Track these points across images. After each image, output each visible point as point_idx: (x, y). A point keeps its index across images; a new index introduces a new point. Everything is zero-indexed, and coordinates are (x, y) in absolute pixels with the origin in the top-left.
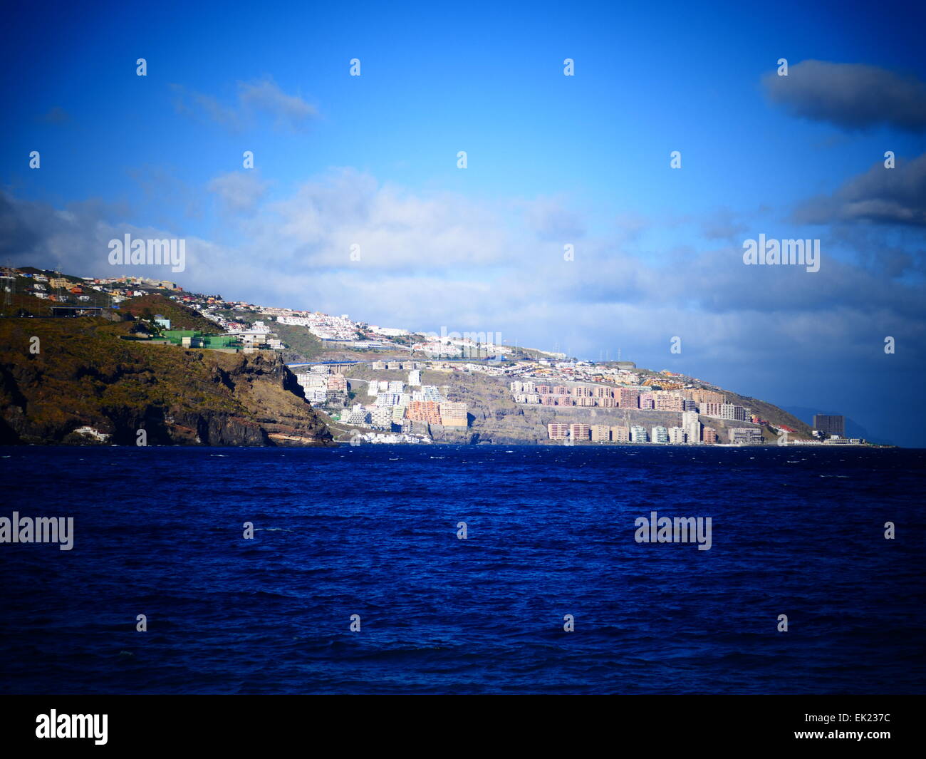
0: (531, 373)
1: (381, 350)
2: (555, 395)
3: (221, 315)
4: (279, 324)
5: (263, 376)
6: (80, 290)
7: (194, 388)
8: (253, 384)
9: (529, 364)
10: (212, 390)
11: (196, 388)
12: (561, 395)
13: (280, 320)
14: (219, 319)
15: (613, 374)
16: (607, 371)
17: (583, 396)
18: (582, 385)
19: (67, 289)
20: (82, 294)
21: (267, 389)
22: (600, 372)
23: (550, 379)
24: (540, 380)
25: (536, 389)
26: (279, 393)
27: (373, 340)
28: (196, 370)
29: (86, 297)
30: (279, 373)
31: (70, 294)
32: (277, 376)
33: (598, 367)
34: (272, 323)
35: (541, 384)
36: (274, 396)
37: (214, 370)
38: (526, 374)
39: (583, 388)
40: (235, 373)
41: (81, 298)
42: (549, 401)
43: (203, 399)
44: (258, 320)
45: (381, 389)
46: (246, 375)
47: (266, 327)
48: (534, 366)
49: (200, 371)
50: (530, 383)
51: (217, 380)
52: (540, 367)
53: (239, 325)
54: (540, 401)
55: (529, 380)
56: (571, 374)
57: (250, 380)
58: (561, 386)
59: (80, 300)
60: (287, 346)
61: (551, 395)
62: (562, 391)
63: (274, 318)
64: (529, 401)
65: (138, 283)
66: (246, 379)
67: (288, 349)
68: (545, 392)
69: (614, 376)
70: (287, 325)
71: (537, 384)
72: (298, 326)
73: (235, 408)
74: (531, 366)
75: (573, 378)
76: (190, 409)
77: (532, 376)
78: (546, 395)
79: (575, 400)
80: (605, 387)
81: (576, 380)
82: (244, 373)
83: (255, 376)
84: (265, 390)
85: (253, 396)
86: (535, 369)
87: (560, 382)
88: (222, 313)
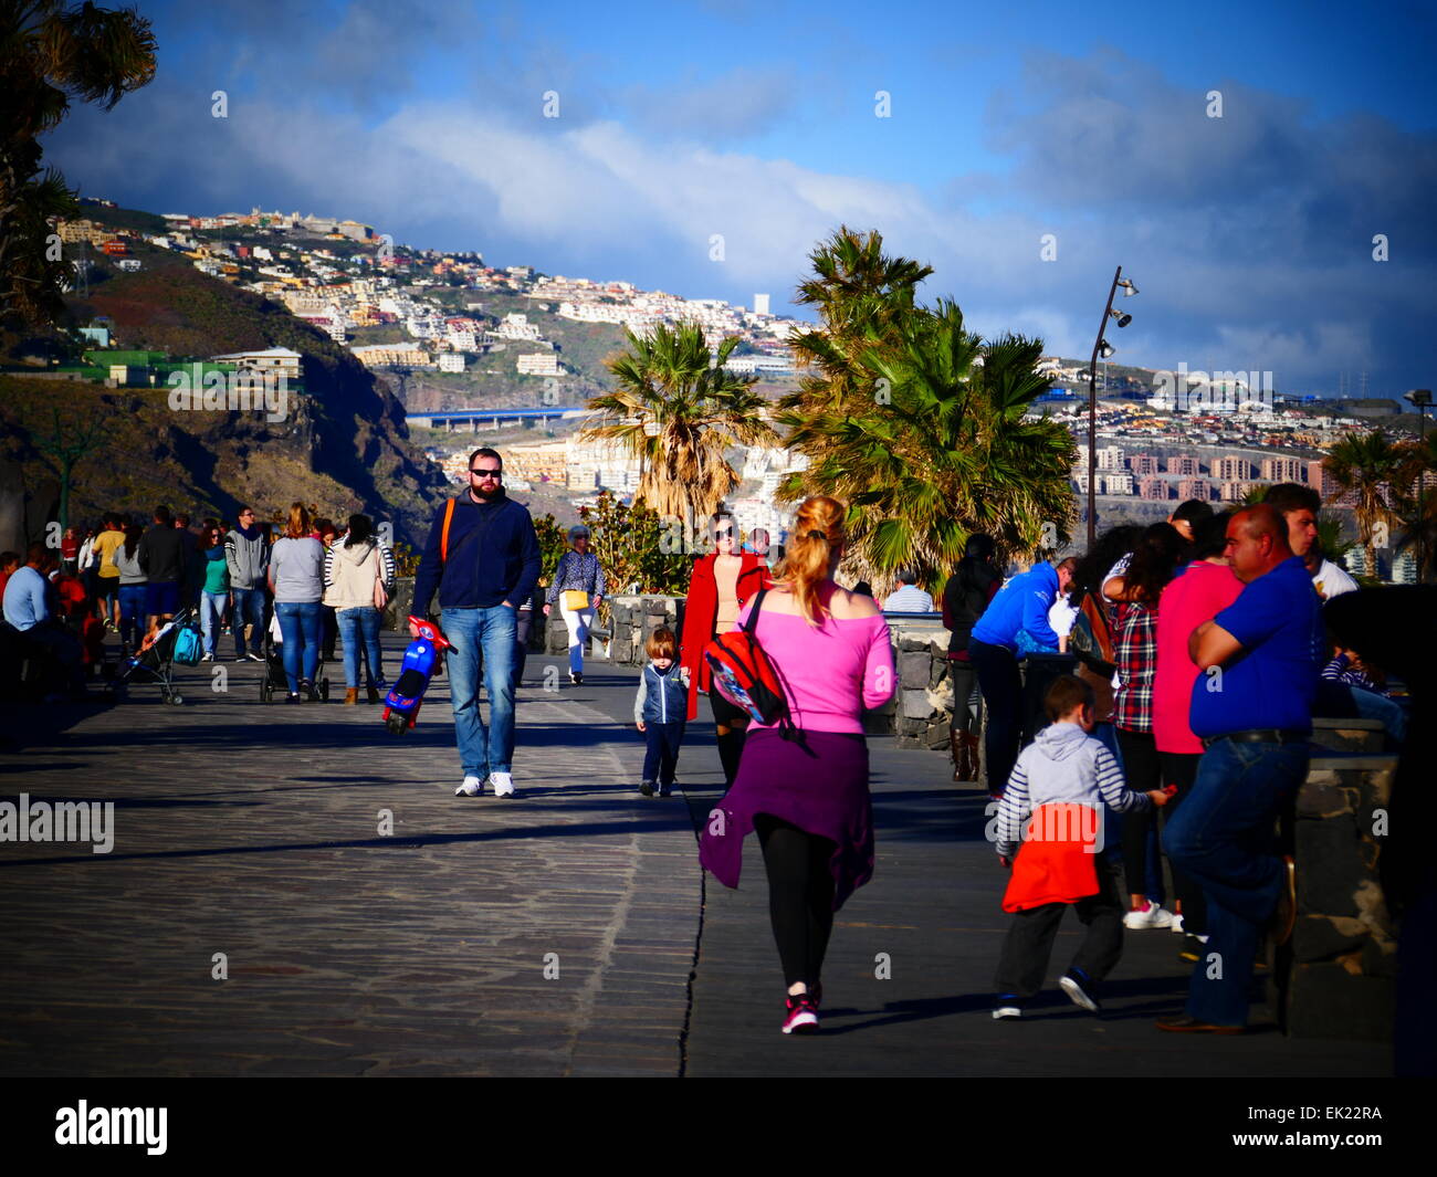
0: (1120, 428)
1: (782, 378)
2: (1170, 477)
3: (435, 301)
4: (564, 319)
5: (272, 443)
6: (122, 246)
7: (109, 469)
8: (249, 460)
9: (1120, 408)
10: (148, 474)
11: (115, 469)
12: (1184, 477)
13: (566, 311)
14: (427, 311)
15: (1320, 427)
16: (1308, 423)
17: (1235, 479)
18: (1234, 453)
19: (94, 244)
20: (128, 254)
21: (277, 470)
22: (1289, 423)
23: (1162, 440)
24: (1138, 443)
25: (1127, 463)
26: (302, 479)
27: (769, 354)
28: (118, 432)
29: (133, 263)
30: (303, 438)
31: (100, 255)
32: (300, 443)
33: (1286, 414)
34: (547, 316)
35: (1139, 451)
36: (290, 485)
37: (163, 432)
38: (1108, 429)
39: (1234, 459)
40: (211, 438)
41: (122, 264)
42: (1156, 489)
43: (127, 491)
44: (518, 311)
45: (774, 463)
46: (234, 443)
47: (531, 327)
48: (1130, 411)
49: (128, 434)
50: (1113, 449)
51: (161, 452)
52: (1148, 413)
53: (469, 323)
54: (1136, 490)
55: (1112, 442)
56: (1213, 429)
57: (244, 452)
58: (1184, 456)
59: (119, 269)
60: (571, 370)
61: (1162, 476)
62: (1187, 468)
63: (554, 306)
64: (1110, 488)
65: (284, 226)
66: (233, 449)
67: (574, 376)
68: (1145, 470)
69: (1320, 433)
70: (581, 323)
71: (1130, 451)
72: (603, 325)
73: (192, 508)
74: (1125, 412)
75: (1215, 438)
76: (94, 511)
77: (1120, 433)
78: (1151, 477)
79: (1217, 486)
80: (1284, 458)
81: (1222, 442)
82: (228, 437)
83: (254, 444)
84: (272, 473)
85: (246, 484)
86: (1130, 420)
87: (1184, 448)
88: (440, 295)
